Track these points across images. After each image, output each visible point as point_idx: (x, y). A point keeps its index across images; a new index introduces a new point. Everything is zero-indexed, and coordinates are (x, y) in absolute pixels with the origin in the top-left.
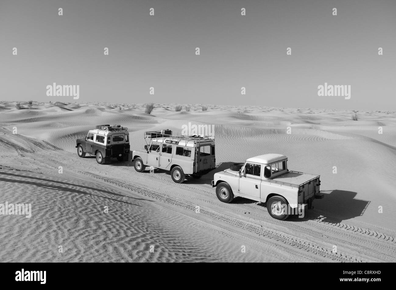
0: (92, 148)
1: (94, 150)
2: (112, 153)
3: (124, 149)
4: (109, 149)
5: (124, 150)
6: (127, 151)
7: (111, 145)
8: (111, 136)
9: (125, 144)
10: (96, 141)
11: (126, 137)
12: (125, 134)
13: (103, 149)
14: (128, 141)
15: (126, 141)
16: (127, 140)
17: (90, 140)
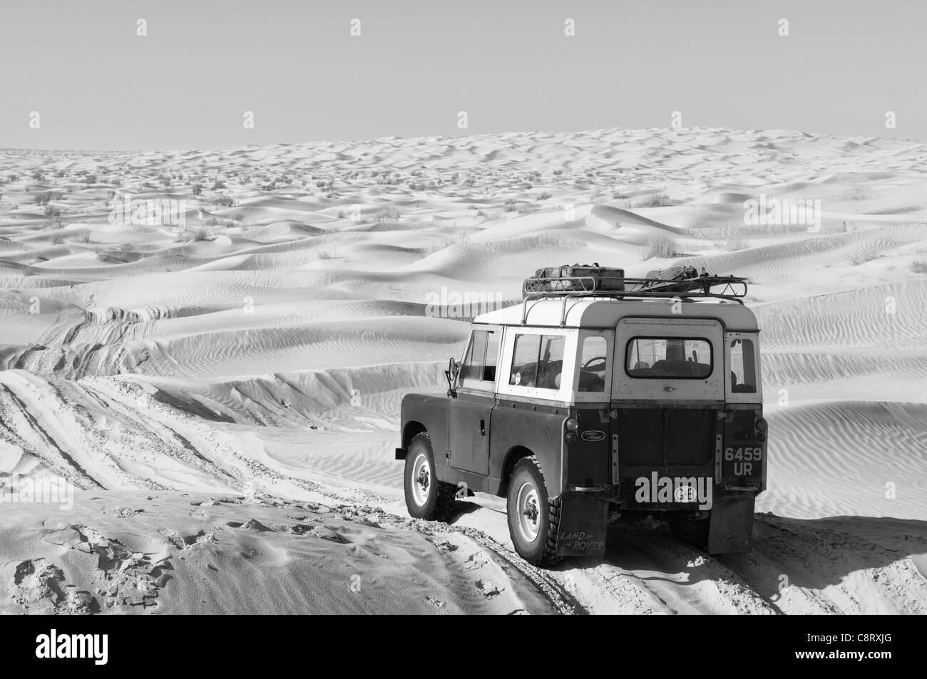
0: (485, 438)
1: (494, 453)
2: (615, 471)
3: (719, 445)
4: (593, 436)
5: (718, 458)
6: (745, 470)
7: (610, 406)
8: (614, 329)
9: (724, 406)
10: (512, 382)
11: (737, 353)
12: (726, 330)
13: (549, 432)
14: (750, 387)
15: (737, 389)
16: (740, 381)
17: (475, 385)
